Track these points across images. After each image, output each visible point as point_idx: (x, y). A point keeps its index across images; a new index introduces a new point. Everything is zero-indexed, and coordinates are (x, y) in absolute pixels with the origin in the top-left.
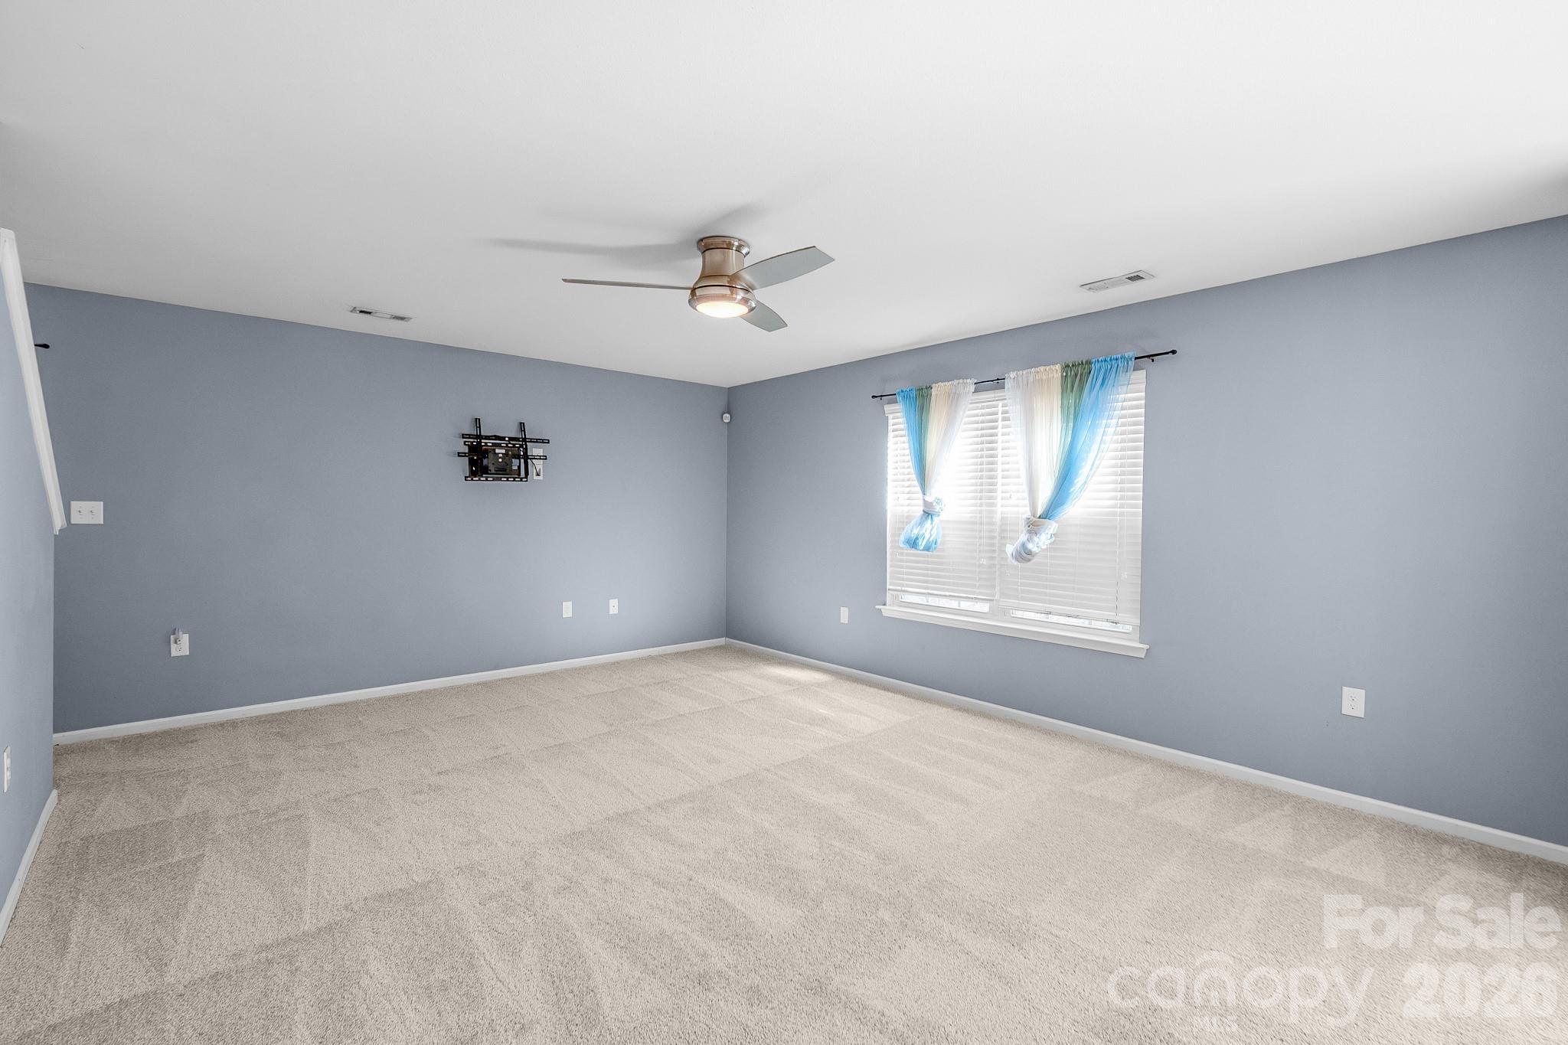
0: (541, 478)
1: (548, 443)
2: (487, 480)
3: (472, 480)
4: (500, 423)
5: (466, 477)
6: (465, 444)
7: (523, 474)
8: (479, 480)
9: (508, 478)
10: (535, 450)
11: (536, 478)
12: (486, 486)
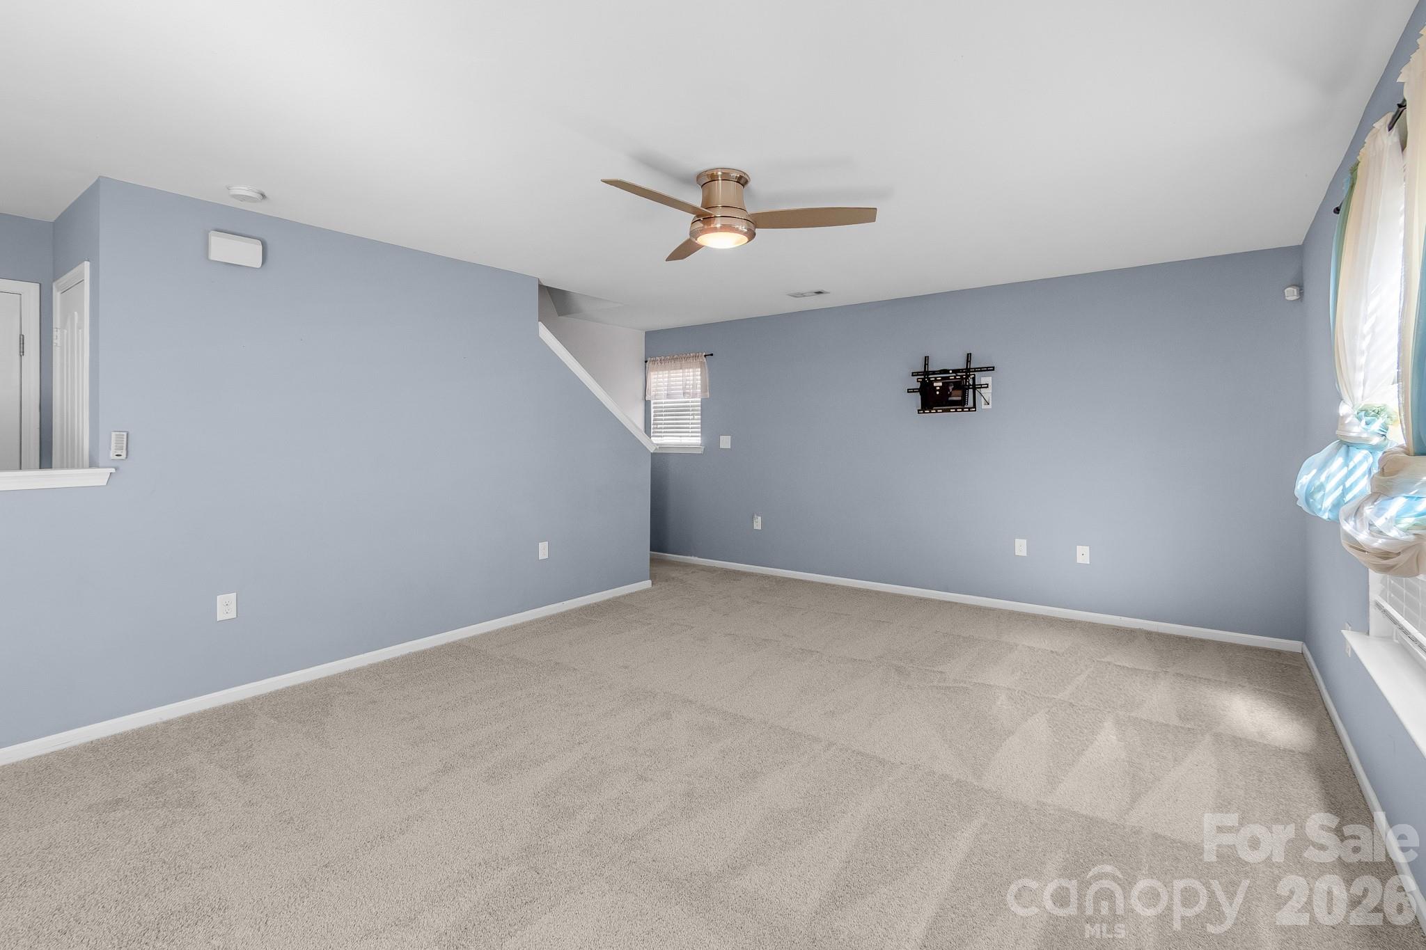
0: (990, 407)
1: (993, 370)
2: (937, 412)
3: (924, 413)
4: (948, 358)
5: (919, 410)
6: (918, 381)
7: (970, 404)
8: (930, 412)
9: (956, 409)
10: (983, 379)
11: (984, 407)
12: (938, 418)
